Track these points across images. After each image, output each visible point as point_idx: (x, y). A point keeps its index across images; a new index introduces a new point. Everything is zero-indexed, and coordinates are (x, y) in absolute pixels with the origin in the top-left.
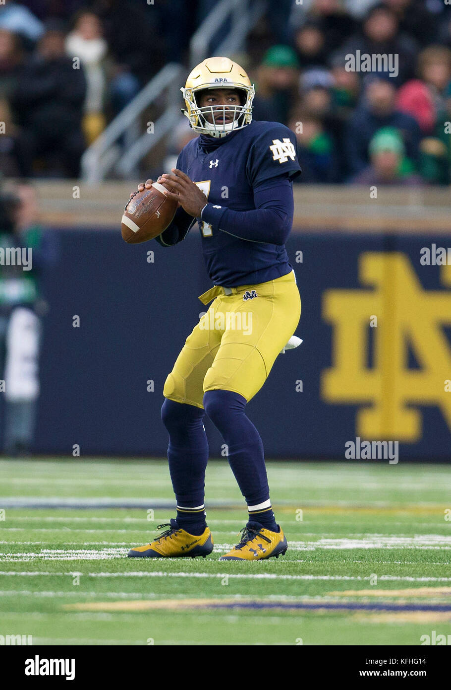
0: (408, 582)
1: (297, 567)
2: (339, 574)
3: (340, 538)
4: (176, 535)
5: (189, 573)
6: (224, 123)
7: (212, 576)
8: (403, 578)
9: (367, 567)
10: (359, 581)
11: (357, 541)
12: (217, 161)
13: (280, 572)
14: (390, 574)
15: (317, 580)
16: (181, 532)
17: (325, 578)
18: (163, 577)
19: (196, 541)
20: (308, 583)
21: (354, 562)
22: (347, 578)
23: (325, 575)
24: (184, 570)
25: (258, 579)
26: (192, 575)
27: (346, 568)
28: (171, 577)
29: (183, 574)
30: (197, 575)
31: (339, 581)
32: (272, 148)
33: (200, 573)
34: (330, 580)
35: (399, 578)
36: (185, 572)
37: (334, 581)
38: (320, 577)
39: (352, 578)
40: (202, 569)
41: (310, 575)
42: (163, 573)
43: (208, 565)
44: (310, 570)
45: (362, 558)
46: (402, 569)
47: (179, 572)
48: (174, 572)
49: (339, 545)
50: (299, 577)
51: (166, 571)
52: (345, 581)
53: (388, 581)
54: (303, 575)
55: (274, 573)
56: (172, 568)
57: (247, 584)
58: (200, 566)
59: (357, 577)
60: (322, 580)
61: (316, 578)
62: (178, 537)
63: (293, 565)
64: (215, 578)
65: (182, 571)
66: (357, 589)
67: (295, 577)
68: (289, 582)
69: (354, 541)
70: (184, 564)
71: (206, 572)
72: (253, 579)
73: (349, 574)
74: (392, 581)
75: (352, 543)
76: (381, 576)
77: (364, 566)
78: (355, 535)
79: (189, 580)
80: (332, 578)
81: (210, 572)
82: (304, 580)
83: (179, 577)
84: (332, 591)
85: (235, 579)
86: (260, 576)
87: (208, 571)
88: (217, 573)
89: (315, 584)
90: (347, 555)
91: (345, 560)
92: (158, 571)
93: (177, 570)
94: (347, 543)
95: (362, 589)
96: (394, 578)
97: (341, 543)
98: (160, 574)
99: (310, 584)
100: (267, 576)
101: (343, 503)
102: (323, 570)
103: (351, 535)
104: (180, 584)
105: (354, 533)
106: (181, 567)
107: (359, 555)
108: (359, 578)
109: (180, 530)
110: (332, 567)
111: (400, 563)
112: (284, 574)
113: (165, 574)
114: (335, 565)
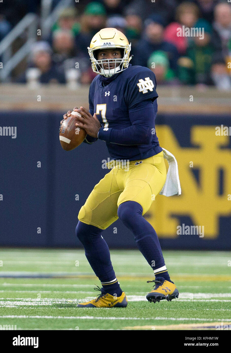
0: (171, 321)
1: (106, 312)
2: (131, 316)
3: (131, 295)
4: (105, 297)
5: (42, 316)
6: (109, 69)
7: (55, 318)
8: (169, 319)
9: (147, 312)
10: (143, 321)
11: (141, 296)
12: (109, 92)
13: (95, 315)
14: (161, 316)
15: (118, 320)
16: (108, 295)
17: (122, 318)
18: (26, 318)
19: (117, 300)
20: (112, 321)
21: (140, 309)
22: (135, 319)
23: (123, 317)
24: (39, 314)
25: (82, 319)
26: (43, 317)
27: (135, 313)
28: (31, 318)
29: (38, 317)
30: (46, 317)
31: (131, 320)
32: (138, 85)
33: (48, 316)
34: (125, 320)
35: (166, 318)
36: (39, 315)
37: (128, 320)
38: (119, 318)
39: (139, 319)
40: (49, 314)
41: (114, 317)
42: (26, 316)
43: (53, 311)
44: (114, 314)
45: (144, 307)
46: (168, 313)
47: (36, 315)
48: (33, 316)
49: (131, 299)
50: (107, 318)
51: (28, 315)
52: (135, 320)
53: (160, 320)
54: (109, 317)
55: (92, 315)
56: (31, 313)
57: (76, 323)
58: (48, 312)
59: (141, 318)
60: (121, 320)
61: (117, 318)
62: (106, 298)
63: (104, 311)
64: (57, 319)
65: (38, 315)
66: (142, 325)
67: (104, 318)
68: (101, 321)
69: (140, 296)
70: (39, 311)
71: (51, 315)
72: (79, 319)
73: (137, 316)
74: (162, 320)
75: (138, 298)
76: (155, 318)
77: (146, 311)
78: (140, 293)
79: (42, 320)
80: (127, 319)
81: (54, 316)
82: (110, 320)
83: (36, 318)
84: (127, 326)
85: (69, 319)
86: (84, 318)
87: (53, 315)
88: (58, 316)
89: (116, 322)
90: (135, 305)
91: (135, 308)
92: (23, 315)
93: (34, 314)
94: (135, 298)
95: (145, 325)
96: (164, 318)
97: (132, 298)
98: (25, 317)
99: (113, 322)
100: (88, 317)
101: (133, 274)
102: (121, 314)
103: (138, 293)
104: (36, 322)
105: (139, 292)
106: (37, 313)
107: (143, 305)
108: (143, 318)
109: (107, 294)
110: (127, 312)
111: (167, 309)
112: (98, 317)
113: (27, 317)
114: (128, 311)
